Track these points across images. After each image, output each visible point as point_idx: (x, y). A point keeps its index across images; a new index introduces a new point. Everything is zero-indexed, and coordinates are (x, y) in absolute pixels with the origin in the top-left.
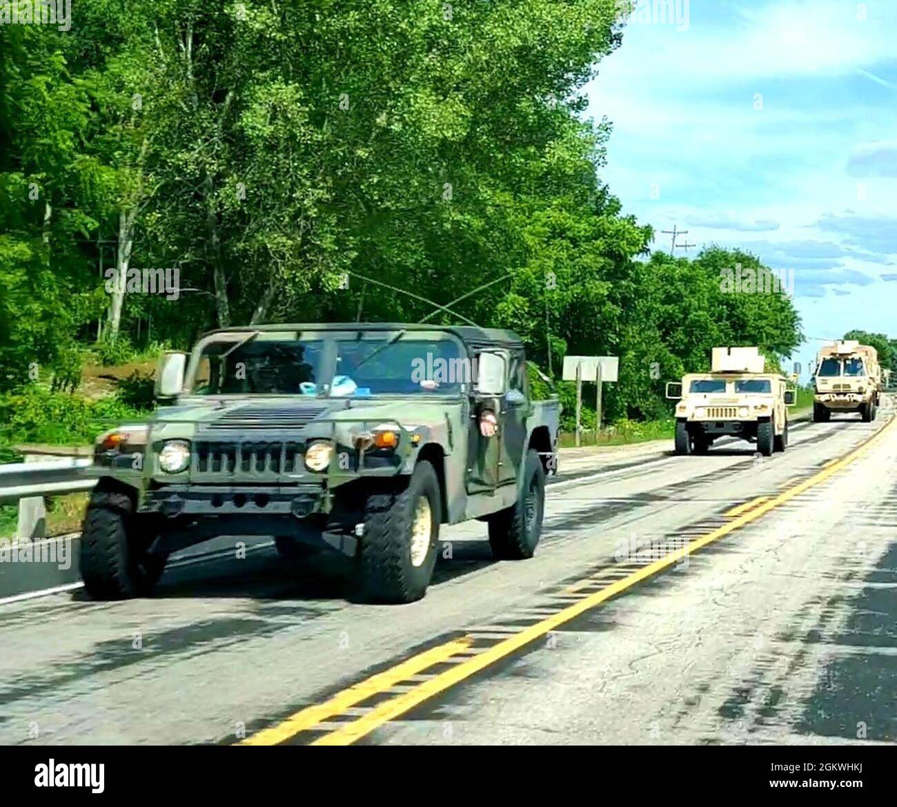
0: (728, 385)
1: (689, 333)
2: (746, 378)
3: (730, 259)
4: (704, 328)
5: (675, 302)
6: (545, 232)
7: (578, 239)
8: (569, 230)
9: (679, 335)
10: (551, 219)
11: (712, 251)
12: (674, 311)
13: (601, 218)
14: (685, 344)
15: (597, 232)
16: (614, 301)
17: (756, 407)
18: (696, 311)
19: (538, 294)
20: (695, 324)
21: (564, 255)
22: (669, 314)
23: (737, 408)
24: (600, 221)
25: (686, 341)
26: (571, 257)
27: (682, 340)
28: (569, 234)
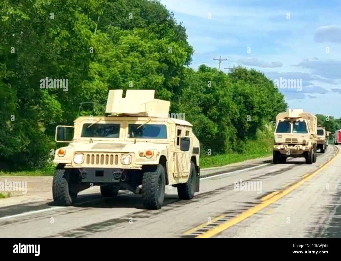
0: (121, 130)
1: (220, 110)
2: (141, 122)
3: (248, 73)
4: (227, 107)
5: (211, 92)
6: (126, 47)
7: (145, 52)
8: (140, 47)
9: (214, 110)
10: (129, 40)
11: (238, 68)
12: (211, 97)
13: (161, 40)
14: (218, 116)
15: (158, 49)
16: (169, 89)
17: (141, 154)
18: (223, 97)
19: (121, 83)
20: (223, 105)
21: (137, 60)
22: (208, 99)
23: (119, 155)
24: (160, 42)
25: (218, 114)
26: (140, 62)
27: (215, 113)
28: (140, 49)
